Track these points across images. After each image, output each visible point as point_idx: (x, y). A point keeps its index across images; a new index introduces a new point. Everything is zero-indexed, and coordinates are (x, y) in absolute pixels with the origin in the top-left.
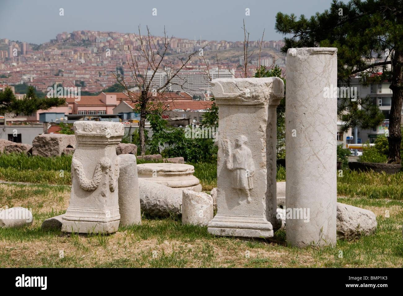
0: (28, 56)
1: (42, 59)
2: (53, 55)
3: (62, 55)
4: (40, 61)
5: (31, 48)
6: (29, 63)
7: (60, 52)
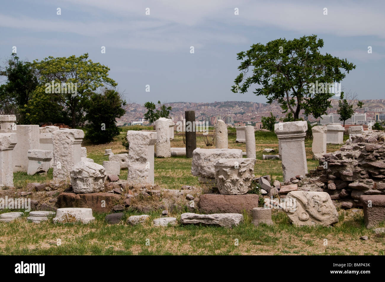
0: (262, 109)
1: (268, 110)
2: (273, 108)
3: (277, 108)
4: (267, 111)
5: (262, 105)
6: (262, 113)
7: (276, 107)
